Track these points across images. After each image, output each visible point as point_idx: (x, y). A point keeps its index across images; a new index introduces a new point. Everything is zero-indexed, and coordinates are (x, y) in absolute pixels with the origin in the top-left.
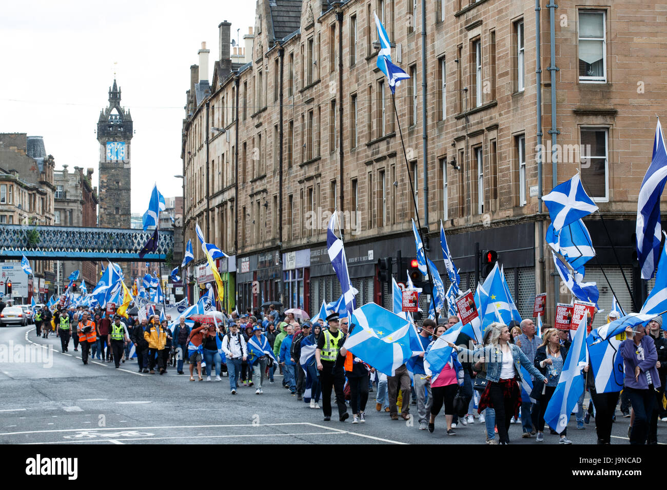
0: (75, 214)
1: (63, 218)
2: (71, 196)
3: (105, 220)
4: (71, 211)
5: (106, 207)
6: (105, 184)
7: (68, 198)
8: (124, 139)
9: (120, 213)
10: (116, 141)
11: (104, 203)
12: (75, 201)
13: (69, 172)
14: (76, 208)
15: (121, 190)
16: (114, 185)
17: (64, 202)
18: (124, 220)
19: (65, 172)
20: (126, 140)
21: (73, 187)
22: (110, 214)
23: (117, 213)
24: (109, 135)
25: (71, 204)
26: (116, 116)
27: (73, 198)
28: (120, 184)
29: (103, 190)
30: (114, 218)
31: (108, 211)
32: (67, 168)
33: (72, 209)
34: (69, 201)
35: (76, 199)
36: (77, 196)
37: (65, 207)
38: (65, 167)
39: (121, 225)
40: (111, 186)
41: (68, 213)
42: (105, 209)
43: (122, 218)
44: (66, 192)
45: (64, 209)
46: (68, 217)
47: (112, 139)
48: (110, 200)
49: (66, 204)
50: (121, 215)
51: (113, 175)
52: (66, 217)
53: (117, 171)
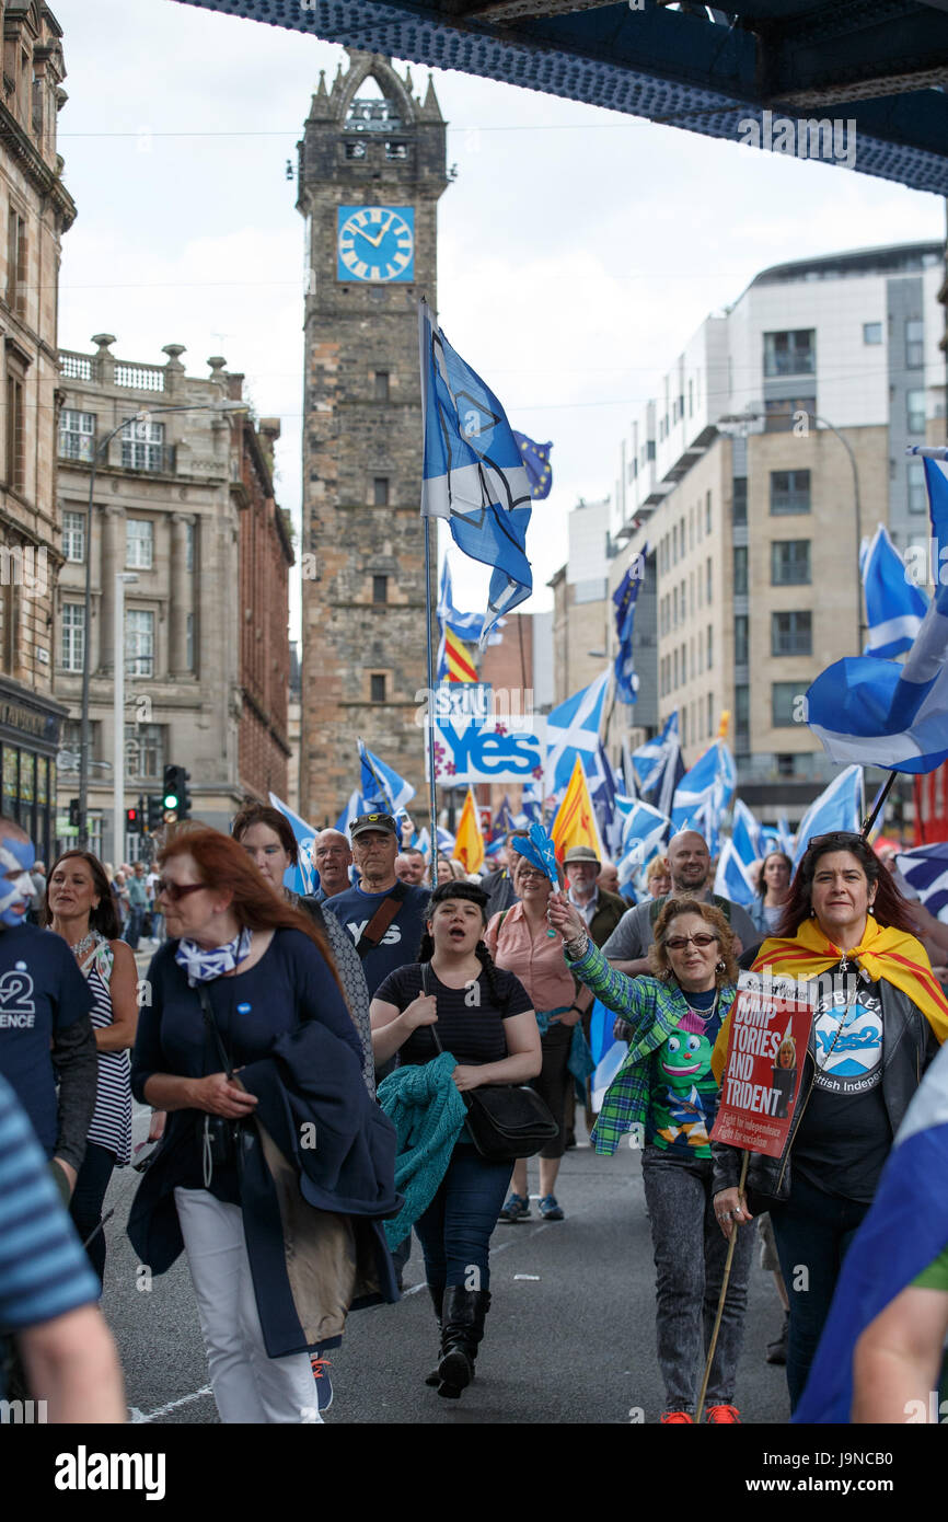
0: (210, 535)
1: (163, 548)
2: (195, 463)
3: (330, 529)
4: (197, 523)
5: (334, 475)
6: (332, 382)
7: (182, 469)
8: (411, 196)
9: (393, 502)
10: (377, 204)
11: (326, 458)
12: (210, 485)
13: (188, 374)
14: (214, 511)
15: (396, 406)
16: (367, 385)
17: (167, 484)
18: (411, 532)
19: (171, 372)
20: (418, 202)
21: (202, 432)
23: (383, 501)
24: (348, 178)
25: (195, 496)
26: (375, 111)
27: (202, 473)
28: (393, 381)
29: (321, 407)
30: (368, 522)
32: (182, 359)
33: (198, 516)
34: (187, 484)
35: (213, 474)
36: (219, 466)
37: (170, 507)
38: (174, 351)
39: (396, 551)
40: (356, 391)
41: (184, 531)
42: (330, 483)
43: (402, 522)
44: (174, 449)
45: (169, 514)
46: (186, 548)
47: (358, 195)
48: (349, 445)
49: (175, 493)
50: (396, 510)
51: (364, 345)
52: (174, 546)
53: (383, 329)
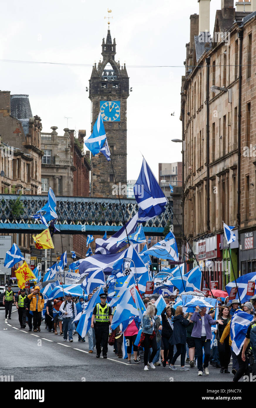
0: (65, 182)
1: (51, 186)
2: (60, 161)
3: (98, 188)
4: (61, 179)
5: (99, 174)
7: (57, 163)
8: (119, 98)
9: (115, 181)
10: (110, 100)
11: (97, 169)
12: (65, 168)
13: (58, 135)
14: (66, 175)
15: (116, 155)
17: (52, 168)
19: (54, 134)
20: (121, 99)
21: (62, 152)
22: (103, 182)
23: (112, 180)
24: (102, 93)
25: (60, 171)
26: (110, 71)
27: (62, 164)
28: (115, 148)
30: (108, 186)
31: (102, 178)
32: (56, 131)
33: (61, 176)
34: (59, 168)
35: (66, 164)
36: (68, 162)
37: (53, 174)
38: (54, 129)
41: (57, 181)
42: (98, 176)
44: (55, 157)
45: (53, 176)
46: (58, 185)
47: (105, 98)
48: (103, 166)
49: (55, 170)
52: (55, 185)
53: (112, 134)
